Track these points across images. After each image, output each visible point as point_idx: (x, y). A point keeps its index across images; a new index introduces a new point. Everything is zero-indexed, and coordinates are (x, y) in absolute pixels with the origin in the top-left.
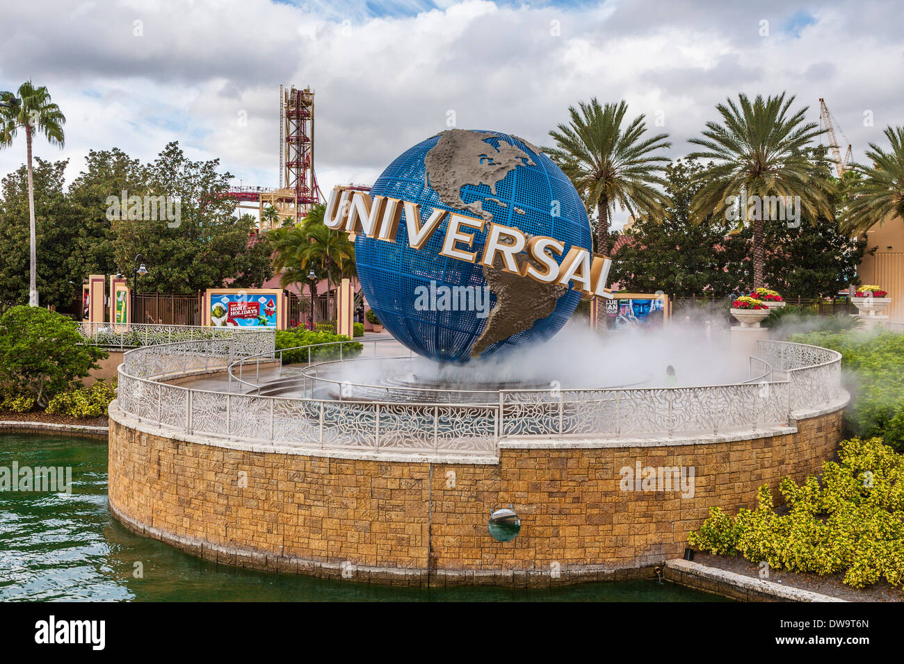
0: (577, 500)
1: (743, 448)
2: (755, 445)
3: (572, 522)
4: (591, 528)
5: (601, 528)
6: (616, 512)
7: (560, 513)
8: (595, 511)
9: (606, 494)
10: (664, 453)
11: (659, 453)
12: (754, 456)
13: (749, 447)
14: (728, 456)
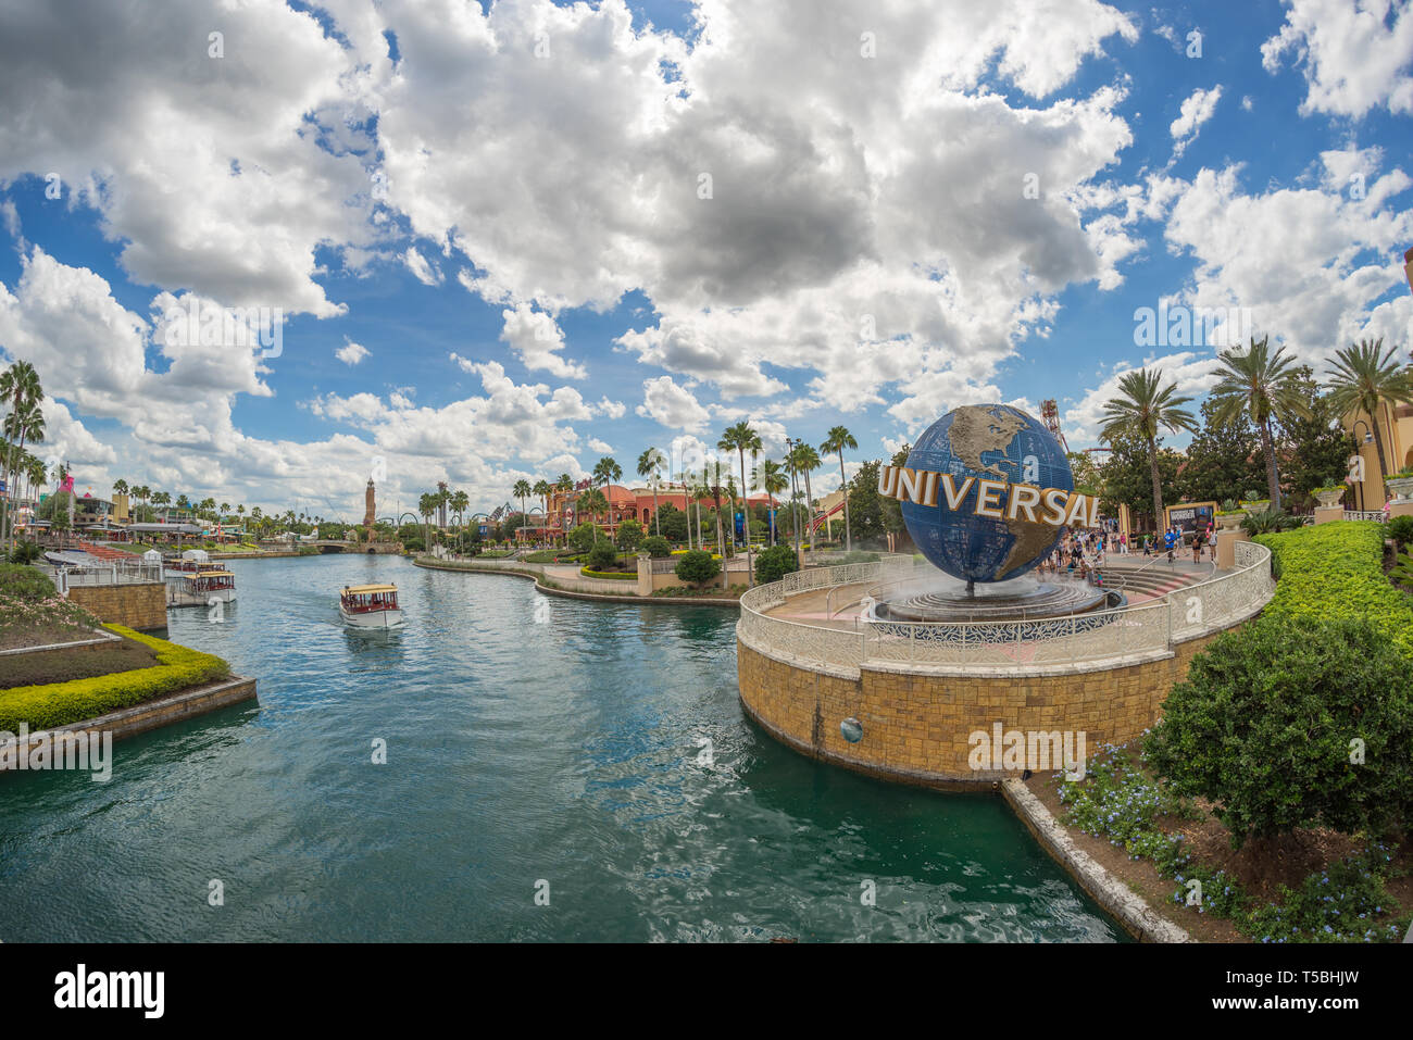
0: (921, 718)
1: (1101, 678)
2: (1117, 674)
3: (918, 736)
4: (934, 743)
5: (942, 744)
6: (957, 732)
7: (907, 726)
8: (937, 730)
9: (947, 717)
10: (1008, 684)
11: (1002, 684)
12: (1115, 685)
13: (1109, 676)
14: (1083, 686)
